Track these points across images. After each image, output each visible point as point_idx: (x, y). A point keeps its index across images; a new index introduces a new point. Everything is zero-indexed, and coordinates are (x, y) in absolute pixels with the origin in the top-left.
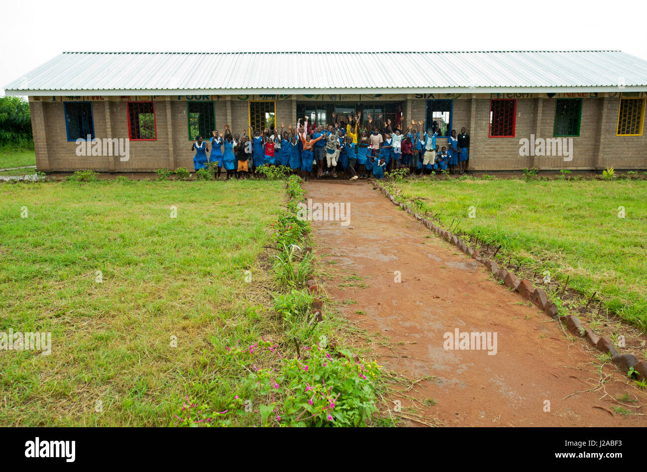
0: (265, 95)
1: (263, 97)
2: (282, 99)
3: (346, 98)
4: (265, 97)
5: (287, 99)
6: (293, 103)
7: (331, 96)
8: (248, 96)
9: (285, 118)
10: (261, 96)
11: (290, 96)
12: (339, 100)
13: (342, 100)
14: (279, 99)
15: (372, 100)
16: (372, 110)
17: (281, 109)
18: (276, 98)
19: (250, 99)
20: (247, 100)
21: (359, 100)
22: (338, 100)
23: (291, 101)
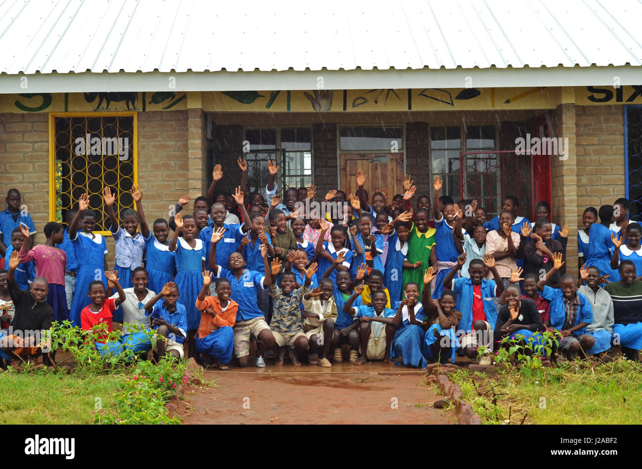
0: (103, 95)
1: (97, 100)
2: (159, 107)
3: (366, 101)
4: (104, 104)
5: (173, 108)
6: (191, 120)
7: (314, 96)
8: (47, 98)
9: (166, 166)
10: (90, 97)
11: (183, 97)
12: (341, 110)
13: (350, 109)
14: (147, 110)
15: (449, 108)
16: (456, 143)
17: (153, 137)
18: (139, 105)
19: (56, 110)
20: (45, 111)
21: (405, 109)
22: (337, 108)
23: (185, 114)
